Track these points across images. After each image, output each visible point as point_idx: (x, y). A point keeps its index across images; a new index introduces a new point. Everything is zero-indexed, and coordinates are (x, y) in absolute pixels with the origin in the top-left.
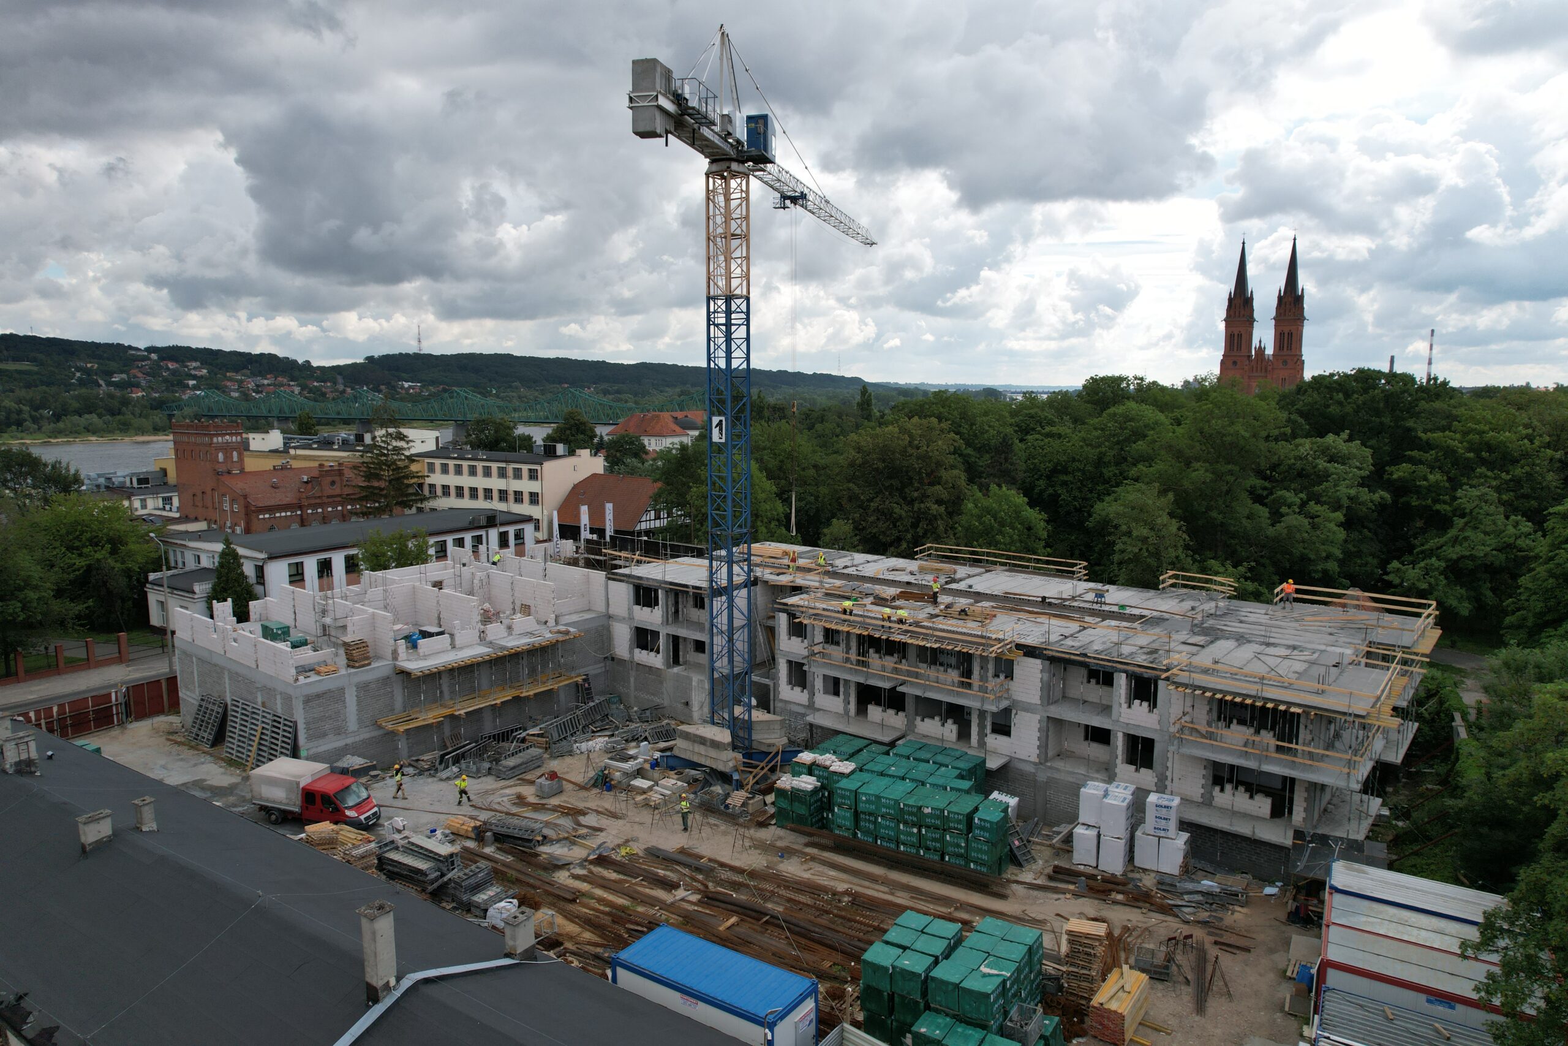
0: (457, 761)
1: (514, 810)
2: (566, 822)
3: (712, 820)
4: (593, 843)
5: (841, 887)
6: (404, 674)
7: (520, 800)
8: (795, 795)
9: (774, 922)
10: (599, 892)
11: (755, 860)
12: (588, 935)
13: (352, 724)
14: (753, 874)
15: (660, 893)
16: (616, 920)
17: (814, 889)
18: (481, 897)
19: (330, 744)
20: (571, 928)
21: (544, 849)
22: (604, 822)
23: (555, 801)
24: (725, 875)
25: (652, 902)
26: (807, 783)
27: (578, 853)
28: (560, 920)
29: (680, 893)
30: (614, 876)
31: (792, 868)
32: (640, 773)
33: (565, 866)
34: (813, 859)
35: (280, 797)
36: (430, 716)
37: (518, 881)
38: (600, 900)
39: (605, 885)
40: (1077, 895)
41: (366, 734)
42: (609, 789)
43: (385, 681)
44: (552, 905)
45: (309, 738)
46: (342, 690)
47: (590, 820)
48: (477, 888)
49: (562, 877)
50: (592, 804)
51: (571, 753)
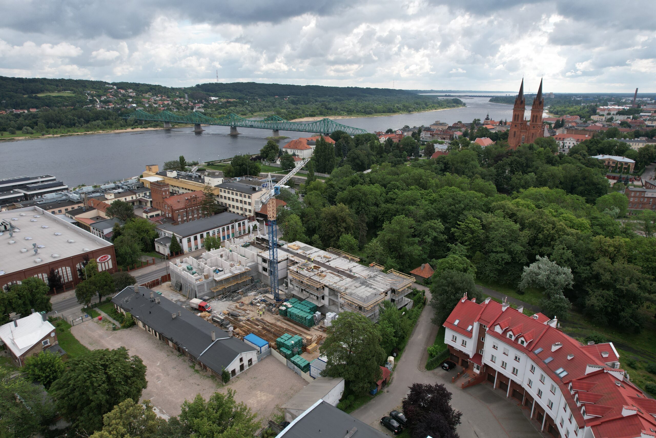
0: (225, 297)
1: (235, 309)
2: (243, 312)
3: (269, 313)
4: (247, 317)
5: (285, 327)
6: (215, 281)
7: (236, 307)
8: (282, 310)
9: (271, 333)
10: (246, 326)
11: (273, 321)
12: (243, 333)
13: (206, 290)
14: (272, 324)
15: (256, 327)
16: (248, 331)
17: (281, 327)
18: (228, 326)
19: (202, 294)
20: (241, 332)
21: (239, 317)
22: (251, 312)
23: (242, 307)
24: (268, 324)
25: (254, 328)
26: (284, 308)
27: (244, 318)
28: (240, 330)
29: (259, 327)
30: (250, 323)
31: (279, 324)
32: (259, 302)
33: (242, 321)
34: (283, 322)
35: (194, 306)
36: (220, 288)
37: (234, 323)
38: (246, 327)
39: (248, 325)
40: (321, 331)
41: (208, 291)
42: (253, 305)
43: (212, 281)
44: (239, 328)
45: (198, 293)
46: (204, 284)
47: (248, 312)
48: (227, 325)
49: (241, 323)
50: (249, 308)
51: (247, 296)
